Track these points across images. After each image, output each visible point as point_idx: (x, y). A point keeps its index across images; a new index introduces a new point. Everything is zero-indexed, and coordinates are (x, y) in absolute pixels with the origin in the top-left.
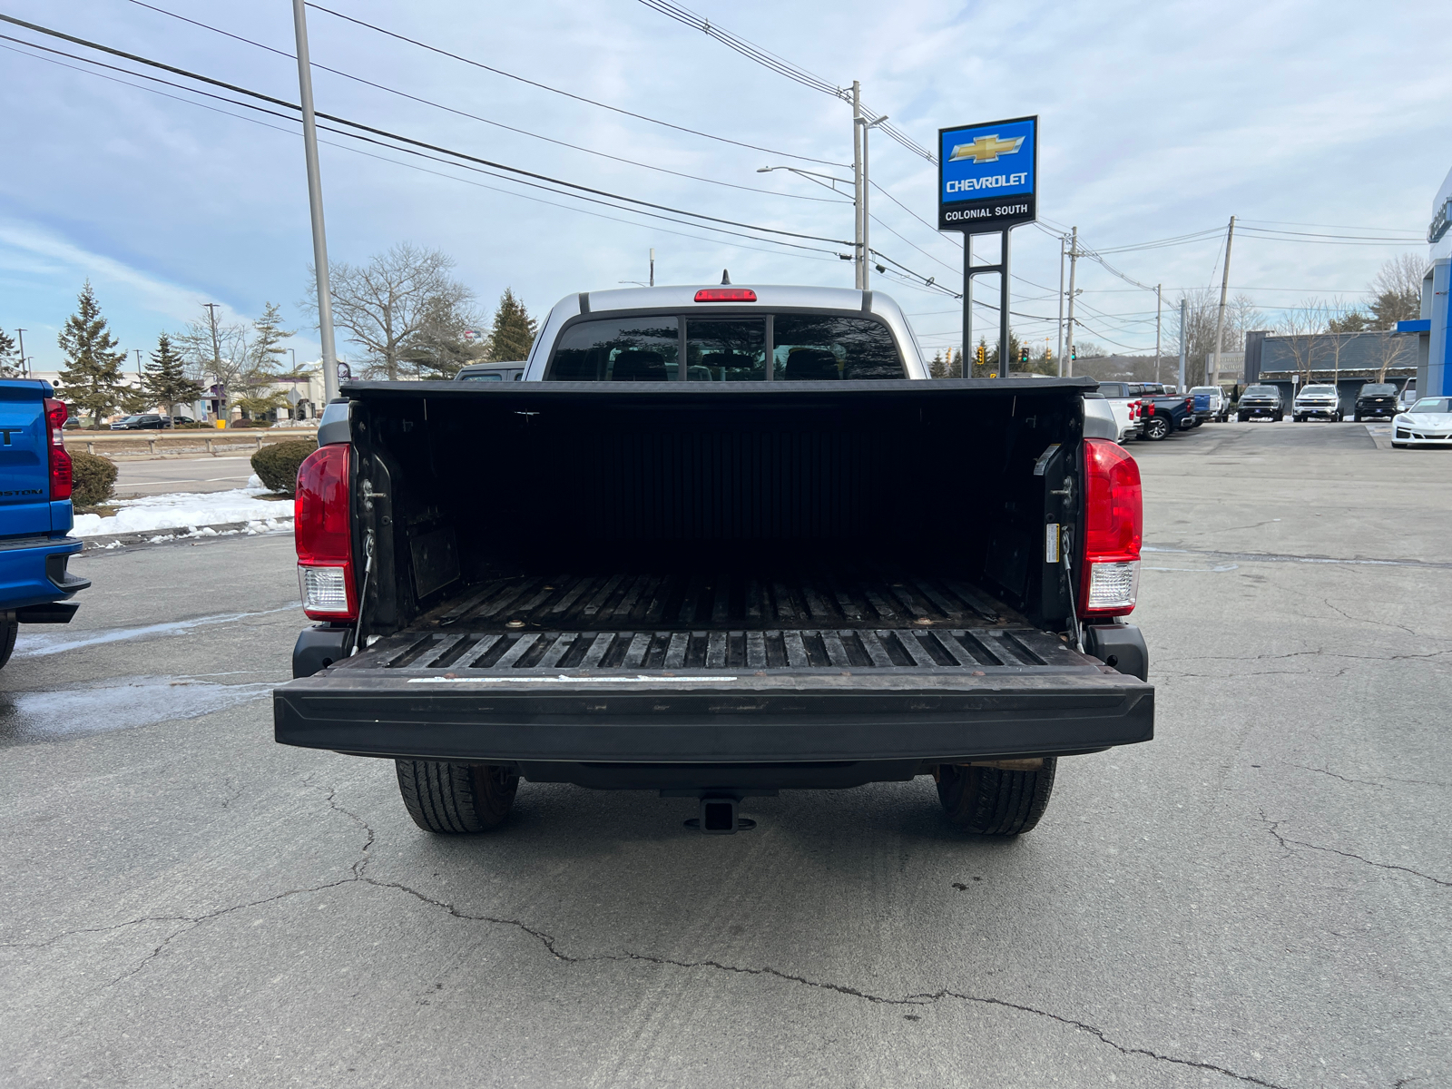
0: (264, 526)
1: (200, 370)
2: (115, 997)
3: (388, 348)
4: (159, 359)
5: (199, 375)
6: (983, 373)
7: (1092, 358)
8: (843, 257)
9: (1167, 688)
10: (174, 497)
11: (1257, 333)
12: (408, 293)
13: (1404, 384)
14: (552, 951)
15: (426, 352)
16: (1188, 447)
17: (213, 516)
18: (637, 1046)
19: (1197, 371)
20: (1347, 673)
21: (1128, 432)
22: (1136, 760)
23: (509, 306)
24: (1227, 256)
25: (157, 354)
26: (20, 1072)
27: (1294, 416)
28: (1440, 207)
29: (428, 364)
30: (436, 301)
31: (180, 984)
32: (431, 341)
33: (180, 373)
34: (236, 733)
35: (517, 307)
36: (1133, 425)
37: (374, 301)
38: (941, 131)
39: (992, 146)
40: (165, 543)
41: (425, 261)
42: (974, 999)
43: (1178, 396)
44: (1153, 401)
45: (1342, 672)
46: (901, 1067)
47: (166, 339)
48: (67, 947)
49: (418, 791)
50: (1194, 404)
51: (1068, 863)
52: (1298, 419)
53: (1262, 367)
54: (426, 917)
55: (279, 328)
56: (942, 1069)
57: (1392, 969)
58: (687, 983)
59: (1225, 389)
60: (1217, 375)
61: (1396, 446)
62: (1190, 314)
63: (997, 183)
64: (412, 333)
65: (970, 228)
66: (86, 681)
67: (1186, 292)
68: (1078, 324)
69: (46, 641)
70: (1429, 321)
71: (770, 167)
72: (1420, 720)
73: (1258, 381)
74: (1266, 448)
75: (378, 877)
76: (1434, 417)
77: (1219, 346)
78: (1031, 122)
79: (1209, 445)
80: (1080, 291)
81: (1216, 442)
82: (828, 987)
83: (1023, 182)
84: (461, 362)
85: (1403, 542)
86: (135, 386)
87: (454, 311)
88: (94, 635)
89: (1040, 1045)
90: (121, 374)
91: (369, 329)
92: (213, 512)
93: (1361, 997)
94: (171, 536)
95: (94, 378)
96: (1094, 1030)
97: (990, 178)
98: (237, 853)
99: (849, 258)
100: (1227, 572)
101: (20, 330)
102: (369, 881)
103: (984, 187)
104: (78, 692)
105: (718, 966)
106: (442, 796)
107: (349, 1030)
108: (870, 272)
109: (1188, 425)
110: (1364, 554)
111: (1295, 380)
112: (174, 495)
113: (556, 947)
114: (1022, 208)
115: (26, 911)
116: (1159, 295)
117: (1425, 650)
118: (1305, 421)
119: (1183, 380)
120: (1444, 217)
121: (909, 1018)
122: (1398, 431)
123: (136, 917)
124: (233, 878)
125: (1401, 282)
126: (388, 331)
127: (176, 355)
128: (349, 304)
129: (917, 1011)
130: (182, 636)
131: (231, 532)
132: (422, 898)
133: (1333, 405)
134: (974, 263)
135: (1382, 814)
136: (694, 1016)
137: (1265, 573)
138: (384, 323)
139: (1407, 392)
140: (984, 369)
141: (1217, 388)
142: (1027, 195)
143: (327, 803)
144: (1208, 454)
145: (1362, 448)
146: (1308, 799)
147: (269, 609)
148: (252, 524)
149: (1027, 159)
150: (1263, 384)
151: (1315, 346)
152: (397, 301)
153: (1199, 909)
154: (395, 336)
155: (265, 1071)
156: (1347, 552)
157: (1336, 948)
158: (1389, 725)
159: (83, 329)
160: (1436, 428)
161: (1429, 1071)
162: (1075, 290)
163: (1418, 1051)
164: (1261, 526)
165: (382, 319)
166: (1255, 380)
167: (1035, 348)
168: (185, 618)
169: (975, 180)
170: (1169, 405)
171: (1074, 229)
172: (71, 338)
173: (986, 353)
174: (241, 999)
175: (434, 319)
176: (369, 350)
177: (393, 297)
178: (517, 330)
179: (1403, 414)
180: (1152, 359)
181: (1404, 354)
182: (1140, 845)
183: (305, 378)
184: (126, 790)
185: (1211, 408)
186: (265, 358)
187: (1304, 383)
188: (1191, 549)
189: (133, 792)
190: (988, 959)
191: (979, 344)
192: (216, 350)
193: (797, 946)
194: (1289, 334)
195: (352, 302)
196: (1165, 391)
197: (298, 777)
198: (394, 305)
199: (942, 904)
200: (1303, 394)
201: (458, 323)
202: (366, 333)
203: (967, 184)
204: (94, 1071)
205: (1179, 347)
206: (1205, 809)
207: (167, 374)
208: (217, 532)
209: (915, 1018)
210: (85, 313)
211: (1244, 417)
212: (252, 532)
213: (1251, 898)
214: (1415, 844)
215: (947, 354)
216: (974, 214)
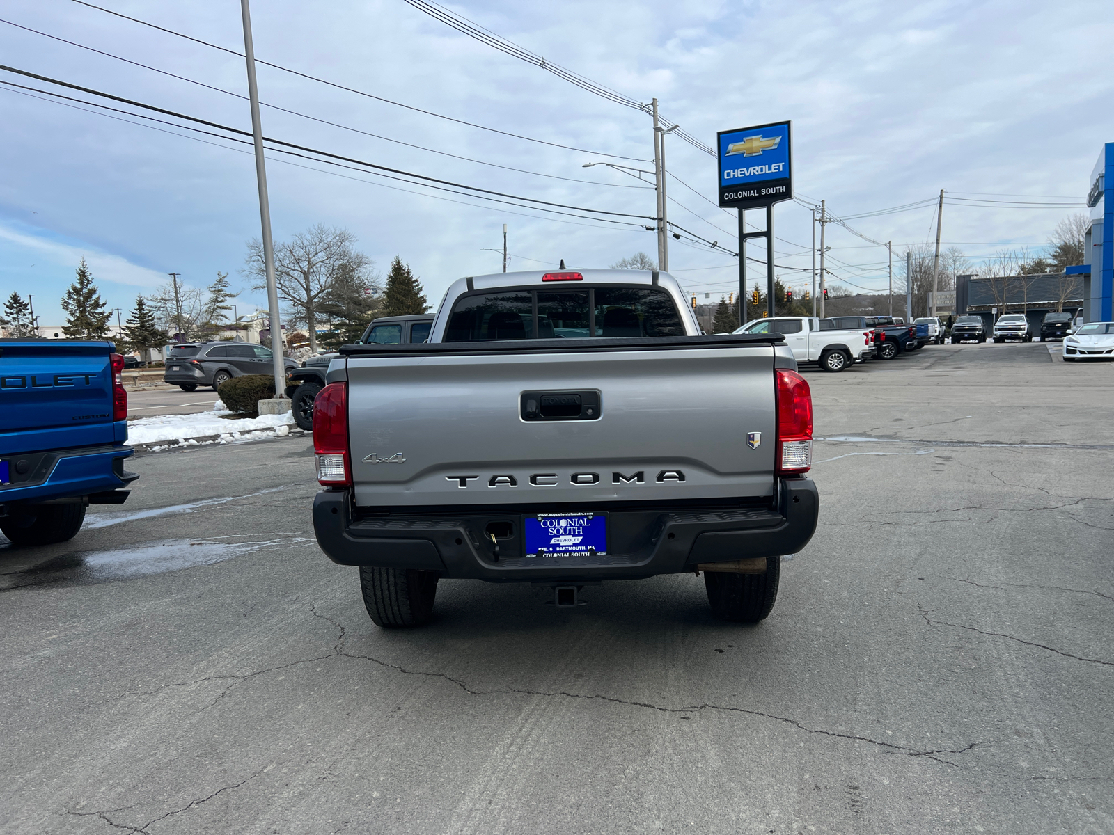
0: (231, 438)
1: (166, 322)
2: (204, 718)
3: (307, 303)
4: (136, 315)
5: (166, 326)
6: (758, 311)
7: (841, 297)
8: (648, 229)
9: (870, 532)
10: (162, 418)
11: (964, 276)
12: (322, 262)
13: (1076, 312)
14: (465, 689)
15: (337, 306)
16: (911, 364)
17: (194, 431)
18: (520, 735)
19: (921, 305)
20: (995, 520)
21: (864, 354)
22: (842, 577)
23: (398, 269)
24: (939, 219)
25: (135, 311)
26: (158, 756)
27: (994, 339)
28: (1095, 181)
29: (338, 315)
30: (343, 267)
31: (242, 710)
32: (340, 297)
33: (153, 325)
34: (242, 573)
35: (404, 270)
36: (868, 348)
37: (296, 268)
38: (719, 134)
39: (757, 144)
40: (163, 451)
41: (335, 237)
42: (723, 708)
43: (904, 326)
44: (884, 330)
45: (992, 520)
46: (677, 742)
47: (142, 301)
48: (167, 693)
49: (376, 598)
50: (916, 331)
51: (789, 637)
52: (997, 340)
53: (969, 301)
54: (385, 673)
55: (227, 291)
56: (702, 743)
57: (982, 689)
58: (549, 704)
59: (941, 319)
60: (935, 309)
61: (1066, 360)
62: (914, 263)
63: (762, 171)
64: (325, 292)
65: (743, 205)
66: (133, 543)
67: (910, 246)
68: (828, 272)
69: (98, 519)
70: (1090, 266)
71: (592, 163)
72: (1038, 549)
73: (967, 313)
74: (970, 363)
75: (352, 652)
76: (1094, 338)
77: (936, 287)
78: (786, 126)
79: (927, 362)
80: (829, 248)
81: (932, 360)
82: (635, 704)
83: (781, 170)
84: (362, 312)
85: (1057, 431)
86: (118, 337)
87: (357, 274)
88: (129, 514)
89: (761, 730)
90: (109, 328)
91: (293, 289)
92: (195, 428)
93: (960, 703)
94: (166, 446)
95: (88, 331)
96: (794, 722)
97: (756, 167)
98: (260, 641)
99: (653, 229)
100: (926, 454)
101: (30, 296)
102: (346, 655)
103: (752, 174)
104: (130, 550)
105: (568, 695)
106: (391, 601)
107: (348, 730)
108: (668, 239)
109: (911, 347)
110: (1026, 440)
111: (994, 311)
112: (162, 417)
113: (468, 688)
114: (781, 189)
115: (135, 676)
116: (890, 249)
117: (1053, 504)
118: (1003, 342)
119: (909, 313)
120: (1098, 188)
121: (684, 718)
122: (1067, 349)
123: (207, 676)
124: (261, 655)
125: (1073, 236)
126: (308, 290)
127: (149, 312)
128: (278, 271)
129: (688, 715)
130: (191, 513)
131: (208, 442)
132: (381, 663)
133: (1023, 329)
134: (747, 230)
135: (998, 605)
136: (554, 720)
137: (953, 455)
138: (304, 285)
139: (1078, 318)
140: (758, 308)
141: (935, 318)
142: (786, 179)
143: (311, 612)
144: (926, 369)
145: (1041, 362)
146: (951, 597)
147: (246, 494)
148: (223, 436)
149: (784, 153)
150: (970, 315)
151: (1008, 285)
152: (314, 268)
153: (869, 659)
154: (312, 294)
155: (303, 751)
156: (1016, 439)
157: (950, 678)
158: (1016, 552)
159: (81, 295)
160: (1096, 346)
161: (992, 739)
162: (825, 247)
163: (988, 730)
164: (957, 422)
165: (302, 281)
166: (964, 312)
167: (797, 291)
168: (190, 501)
169: (745, 169)
170: (898, 332)
171: (823, 202)
172: (71, 301)
173: (759, 296)
174: (281, 717)
175: (342, 281)
176: (293, 305)
177: (311, 265)
178: (404, 287)
179: (1070, 336)
180: (887, 297)
181: (1076, 290)
182: (837, 626)
183: (246, 328)
184: (179, 608)
185: (930, 334)
186: (215, 314)
187: (1002, 314)
188: (902, 439)
189: (184, 609)
190: (734, 688)
191: (754, 289)
192: (179, 307)
193: (616, 684)
194: (988, 277)
195: (280, 269)
196: (894, 322)
197: (289, 599)
198: (311, 270)
199: (707, 660)
200: (1001, 321)
201: (360, 283)
202: (291, 292)
203: (739, 172)
204: (201, 754)
205: (906, 288)
206: (882, 604)
207: (142, 326)
208: (198, 442)
209: (687, 719)
210: (82, 283)
211: (956, 340)
212: (223, 442)
213: (903, 653)
214: (1015, 622)
215: (730, 297)
216: (745, 194)
